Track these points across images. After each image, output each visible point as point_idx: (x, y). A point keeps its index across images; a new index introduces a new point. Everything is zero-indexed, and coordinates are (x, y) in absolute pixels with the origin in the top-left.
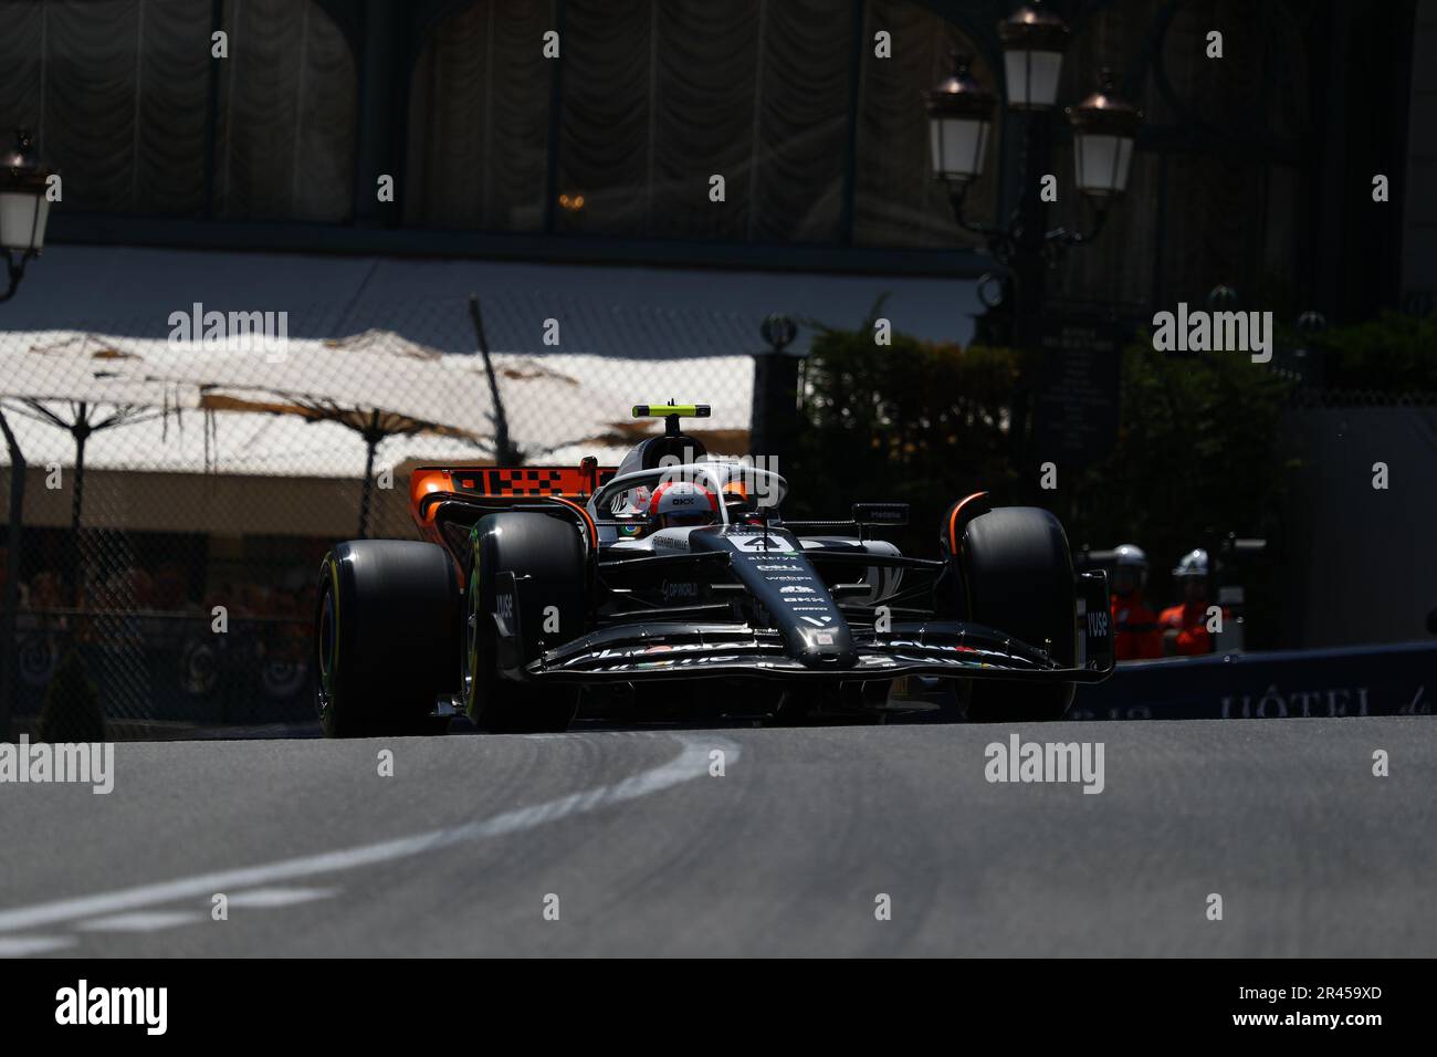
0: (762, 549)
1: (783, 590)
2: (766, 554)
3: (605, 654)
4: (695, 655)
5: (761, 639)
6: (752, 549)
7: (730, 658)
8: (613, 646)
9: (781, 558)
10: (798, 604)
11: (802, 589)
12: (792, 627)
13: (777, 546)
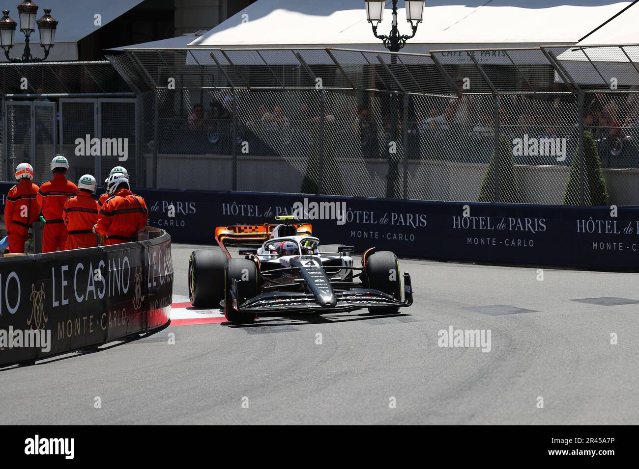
0: (310, 266)
1: (316, 281)
2: (311, 268)
3: (263, 302)
4: (289, 303)
5: (309, 297)
6: (307, 266)
7: (299, 303)
8: (266, 299)
9: (315, 269)
10: (320, 286)
11: (321, 281)
12: (318, 294)
13: (314, 265)
